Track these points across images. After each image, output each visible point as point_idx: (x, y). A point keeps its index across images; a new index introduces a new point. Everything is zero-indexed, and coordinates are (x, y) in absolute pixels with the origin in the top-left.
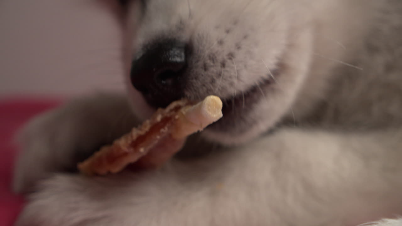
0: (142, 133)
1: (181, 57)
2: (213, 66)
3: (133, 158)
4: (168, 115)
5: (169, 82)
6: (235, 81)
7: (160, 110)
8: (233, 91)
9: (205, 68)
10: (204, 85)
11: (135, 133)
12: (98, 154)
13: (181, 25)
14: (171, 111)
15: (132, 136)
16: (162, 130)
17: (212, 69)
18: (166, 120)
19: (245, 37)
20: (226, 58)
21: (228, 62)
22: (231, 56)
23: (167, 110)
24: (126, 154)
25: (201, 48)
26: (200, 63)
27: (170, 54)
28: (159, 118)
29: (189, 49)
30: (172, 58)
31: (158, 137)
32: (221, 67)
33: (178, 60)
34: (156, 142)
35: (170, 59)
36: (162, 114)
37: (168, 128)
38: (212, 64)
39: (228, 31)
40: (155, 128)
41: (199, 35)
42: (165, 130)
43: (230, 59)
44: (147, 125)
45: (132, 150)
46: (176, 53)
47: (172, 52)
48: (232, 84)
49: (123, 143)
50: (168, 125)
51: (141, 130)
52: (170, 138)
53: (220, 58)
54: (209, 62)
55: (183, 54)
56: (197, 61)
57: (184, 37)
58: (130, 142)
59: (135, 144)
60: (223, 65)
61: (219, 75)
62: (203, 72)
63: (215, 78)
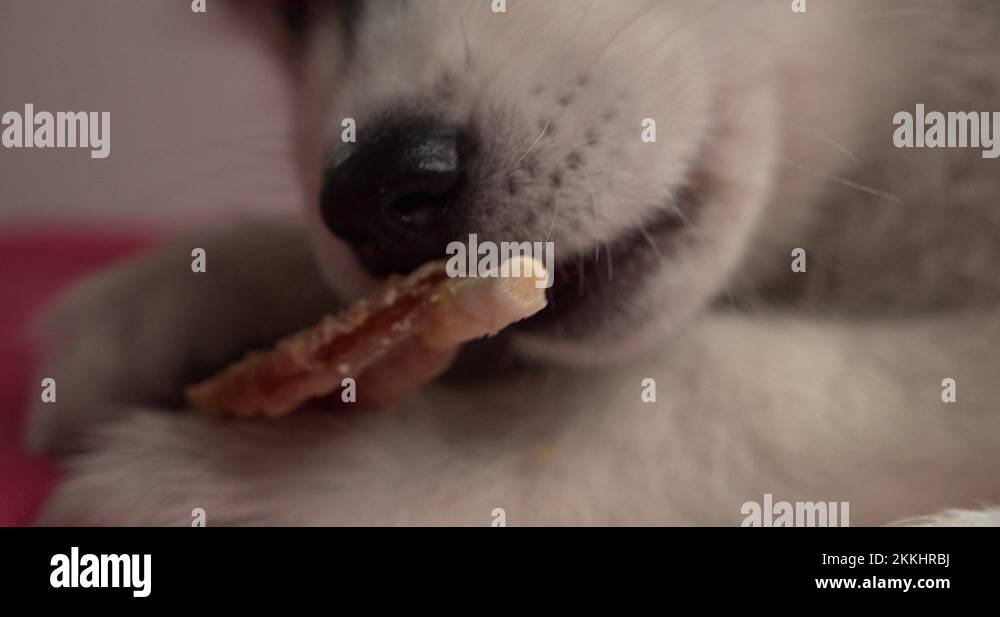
0: (345, 328)
1: (447, 160)
2: (530, 184)
3: (321, 387)
4: (414, 293)
5: (420, 217)
6: (585, 218)
7: (394, 278)
8: (580, 243)
9: (512, 187)
10: (507, 229)
11: (331, 328)
12: (237, 369)
13: (447, 87)
14: (422, 282)
15: (321, 336)
16: (397, 326)
17: (529, 191)
18: (407, 303)
19: (608, 117)
20: (563, 165)
21: (569, 175)
22: (575, 160)
23: (412, 280)
24: (303, 375)
25: (499, 140)
26: (499, 177)
27: (421, 154)
28: (390, 297)
29: (467, 142)
30: (425, 163)
31: (386, 342)
32: (551, 186)
33: (441, 166)
34: (381, 352)
35: (421, 165)
36: (400, 290)
37: (413, 321)
38: (529, 180)
39: (565, 101)
40: (380, 320)
41: (491, 108)
42: (404, 327)
43: (573, 167)
44: (360, 313)
45: (320, 366)
46: (435, 151)
47: (424, 149)
48: (576, 226)
49: (298, 349)
50: (412, 315)
51: (344, 321)
52: (415, 346)
53: (547, 164)
54: (521, 174)
55: (452, 153)
56: (492, 172)
57: (457, 113)
58: (315, 346)
59: (329, 354)
60: (556, 181)
61: (548, 204)
62: (507, 199)
63: (535, 211)
